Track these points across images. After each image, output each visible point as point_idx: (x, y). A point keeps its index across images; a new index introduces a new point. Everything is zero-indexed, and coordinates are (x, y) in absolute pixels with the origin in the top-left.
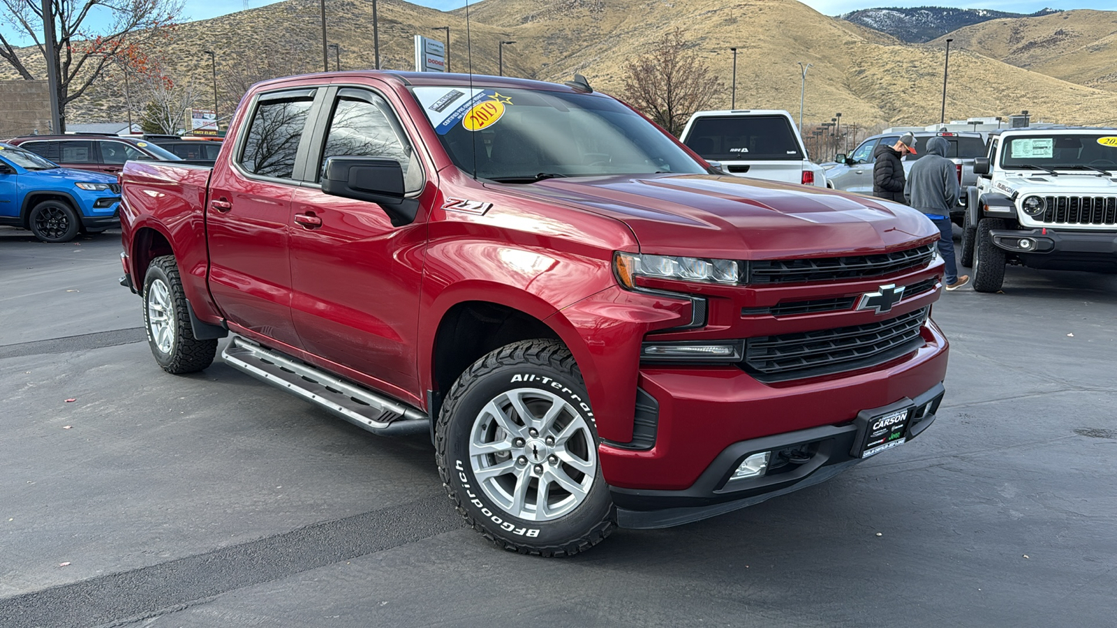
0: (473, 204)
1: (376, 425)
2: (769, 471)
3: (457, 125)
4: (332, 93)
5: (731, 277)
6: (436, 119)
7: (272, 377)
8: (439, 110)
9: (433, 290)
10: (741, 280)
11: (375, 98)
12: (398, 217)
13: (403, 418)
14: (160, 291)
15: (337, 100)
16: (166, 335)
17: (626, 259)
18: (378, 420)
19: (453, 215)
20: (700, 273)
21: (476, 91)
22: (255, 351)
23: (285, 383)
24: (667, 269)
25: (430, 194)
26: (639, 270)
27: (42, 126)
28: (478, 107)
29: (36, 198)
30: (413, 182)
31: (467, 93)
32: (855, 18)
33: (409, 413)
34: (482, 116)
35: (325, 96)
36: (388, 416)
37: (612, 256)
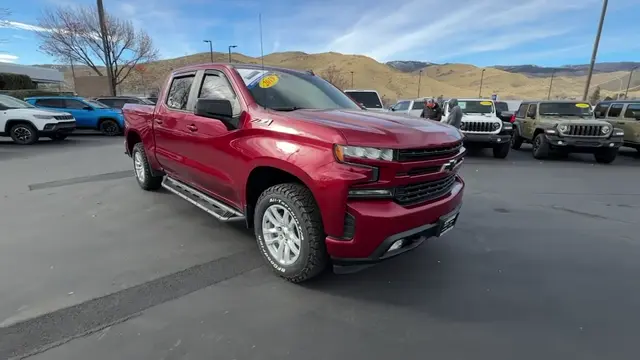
0: (263, 121)
1: (223, 218)
2: (403, 246)
3: (257, 85)
4: (203, 72)
5: (389, 157)
6: (247, 83)
7: (180, 194)
8: (249, 78)
9: (247, 159)
10: (394, 159)
11: (221, 74)
12: (230, 127)
13: (235, 215)
14: (138, 156)
15: (205, 75)
16: (141, 174)
17: (340, 148)
18: (224, 216)
19: (255, 126)
20: (374, 155)
21: (265, 72)
22: (175, 182)
23: (185, 197)
24: (360, 153)
25: (245, 116)
26: (347, 153)
27: (106, 93)
28: (266, 78)
29: (102, 120)
30: (237, 110)
31: (262, 73)
32: (389, 64)
33: (237, 213)
34: (268, 82)
35: (199, 75)
36: (228, 214)
37: (333, 146)
